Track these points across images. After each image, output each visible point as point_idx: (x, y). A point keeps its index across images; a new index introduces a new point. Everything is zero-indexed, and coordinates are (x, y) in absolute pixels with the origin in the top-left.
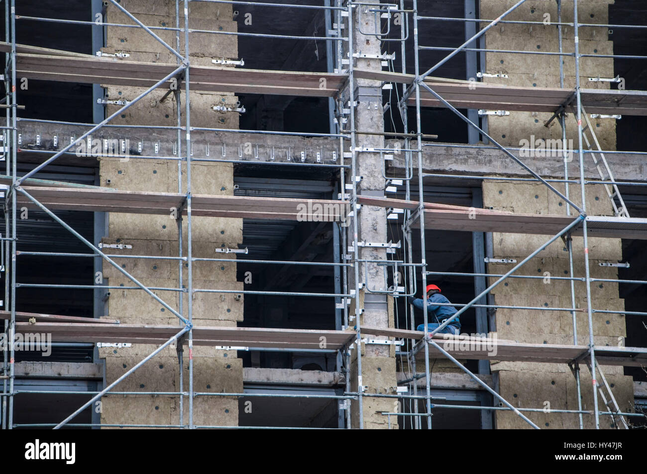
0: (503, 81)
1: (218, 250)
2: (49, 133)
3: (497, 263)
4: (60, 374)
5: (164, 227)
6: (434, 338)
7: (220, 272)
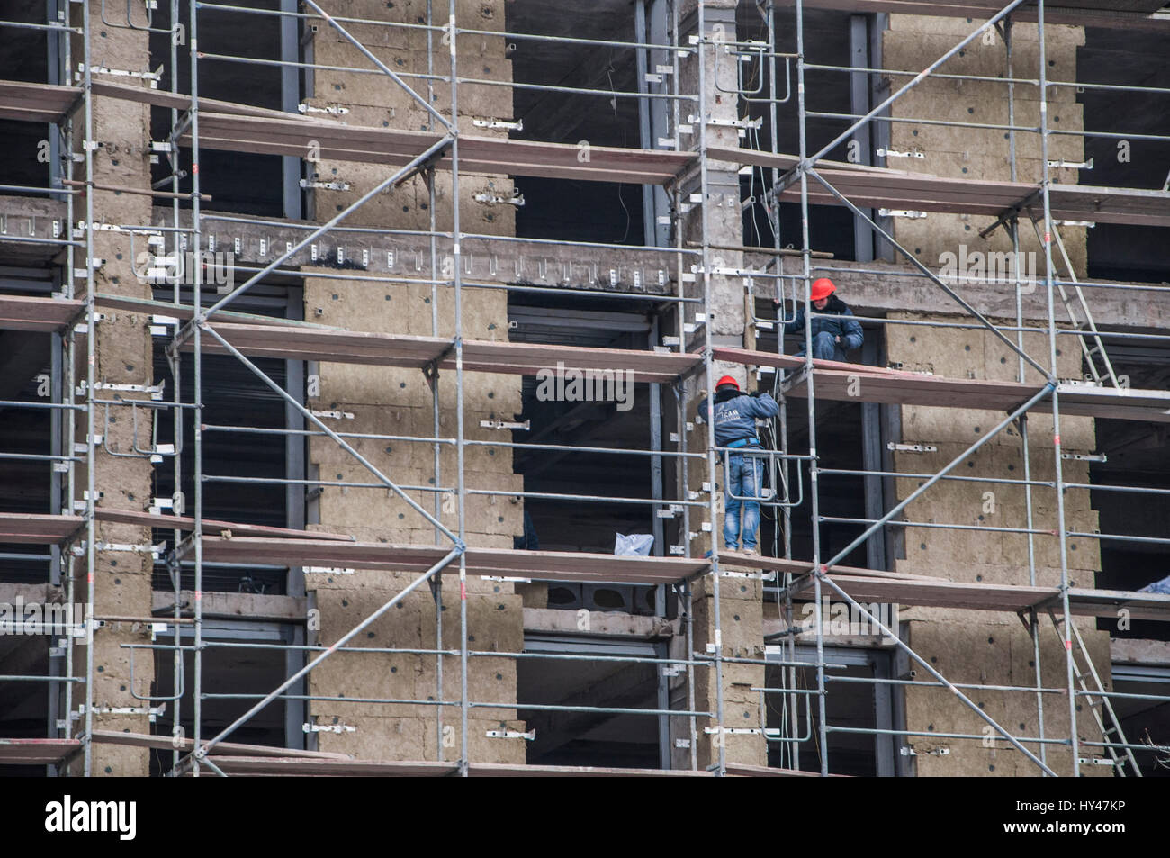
0: (917, 164)
1: (485, 424)
2: (227, 233)
3: (907, 452)
4: (239, 612)
5: (403, 385)
6: (830, 573)
7: (488, 458)
